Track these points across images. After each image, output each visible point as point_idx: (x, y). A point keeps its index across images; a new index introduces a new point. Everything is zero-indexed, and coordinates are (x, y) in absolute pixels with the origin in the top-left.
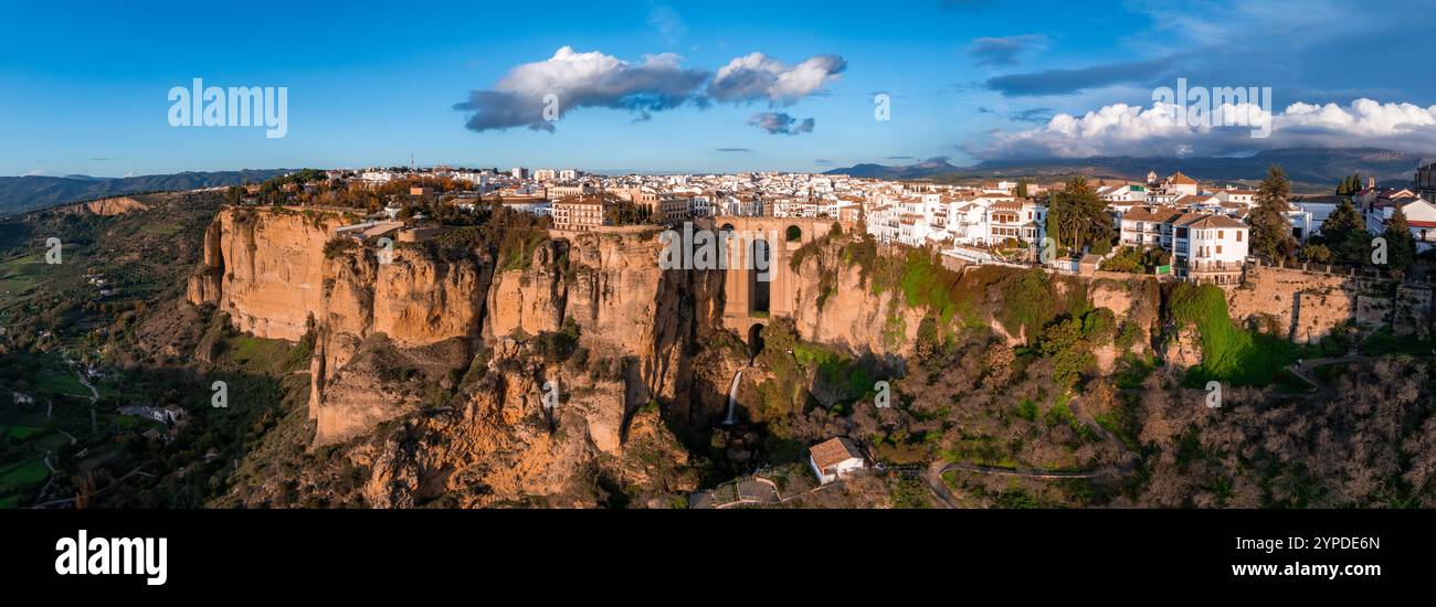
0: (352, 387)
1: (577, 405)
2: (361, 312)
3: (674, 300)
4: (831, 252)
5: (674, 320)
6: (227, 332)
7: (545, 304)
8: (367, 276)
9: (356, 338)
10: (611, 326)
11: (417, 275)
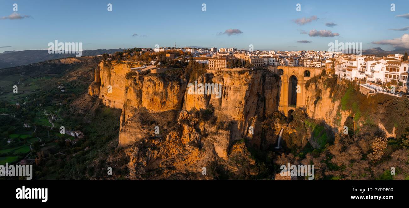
0: (131, 126)
1: (211, 139)
2: (137, 99)
3: (254, 99)
4: (321, 82)
5: (254, 107)
6: (100, 105)
7: (202, 99)
8: (140, 86)
9: (136, 109)
10: (226, 109)
11: (157, 86)
